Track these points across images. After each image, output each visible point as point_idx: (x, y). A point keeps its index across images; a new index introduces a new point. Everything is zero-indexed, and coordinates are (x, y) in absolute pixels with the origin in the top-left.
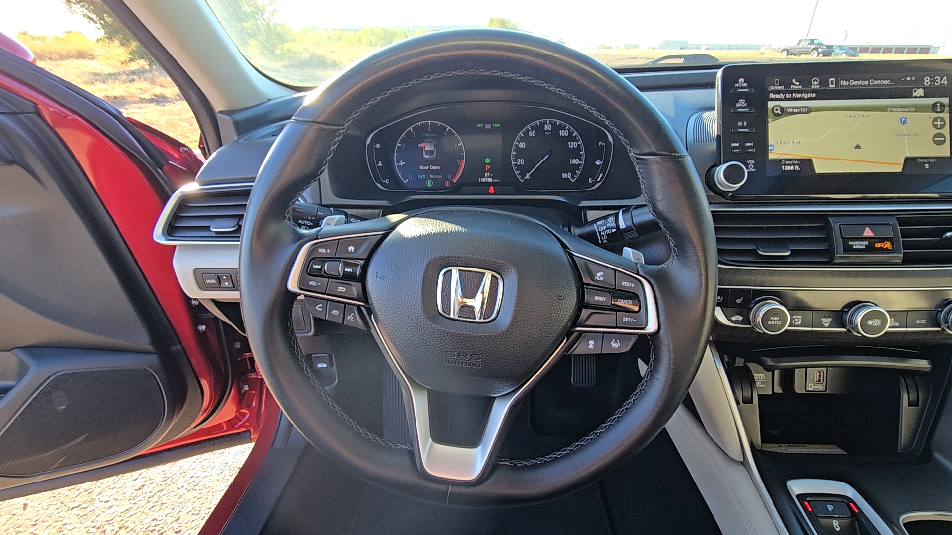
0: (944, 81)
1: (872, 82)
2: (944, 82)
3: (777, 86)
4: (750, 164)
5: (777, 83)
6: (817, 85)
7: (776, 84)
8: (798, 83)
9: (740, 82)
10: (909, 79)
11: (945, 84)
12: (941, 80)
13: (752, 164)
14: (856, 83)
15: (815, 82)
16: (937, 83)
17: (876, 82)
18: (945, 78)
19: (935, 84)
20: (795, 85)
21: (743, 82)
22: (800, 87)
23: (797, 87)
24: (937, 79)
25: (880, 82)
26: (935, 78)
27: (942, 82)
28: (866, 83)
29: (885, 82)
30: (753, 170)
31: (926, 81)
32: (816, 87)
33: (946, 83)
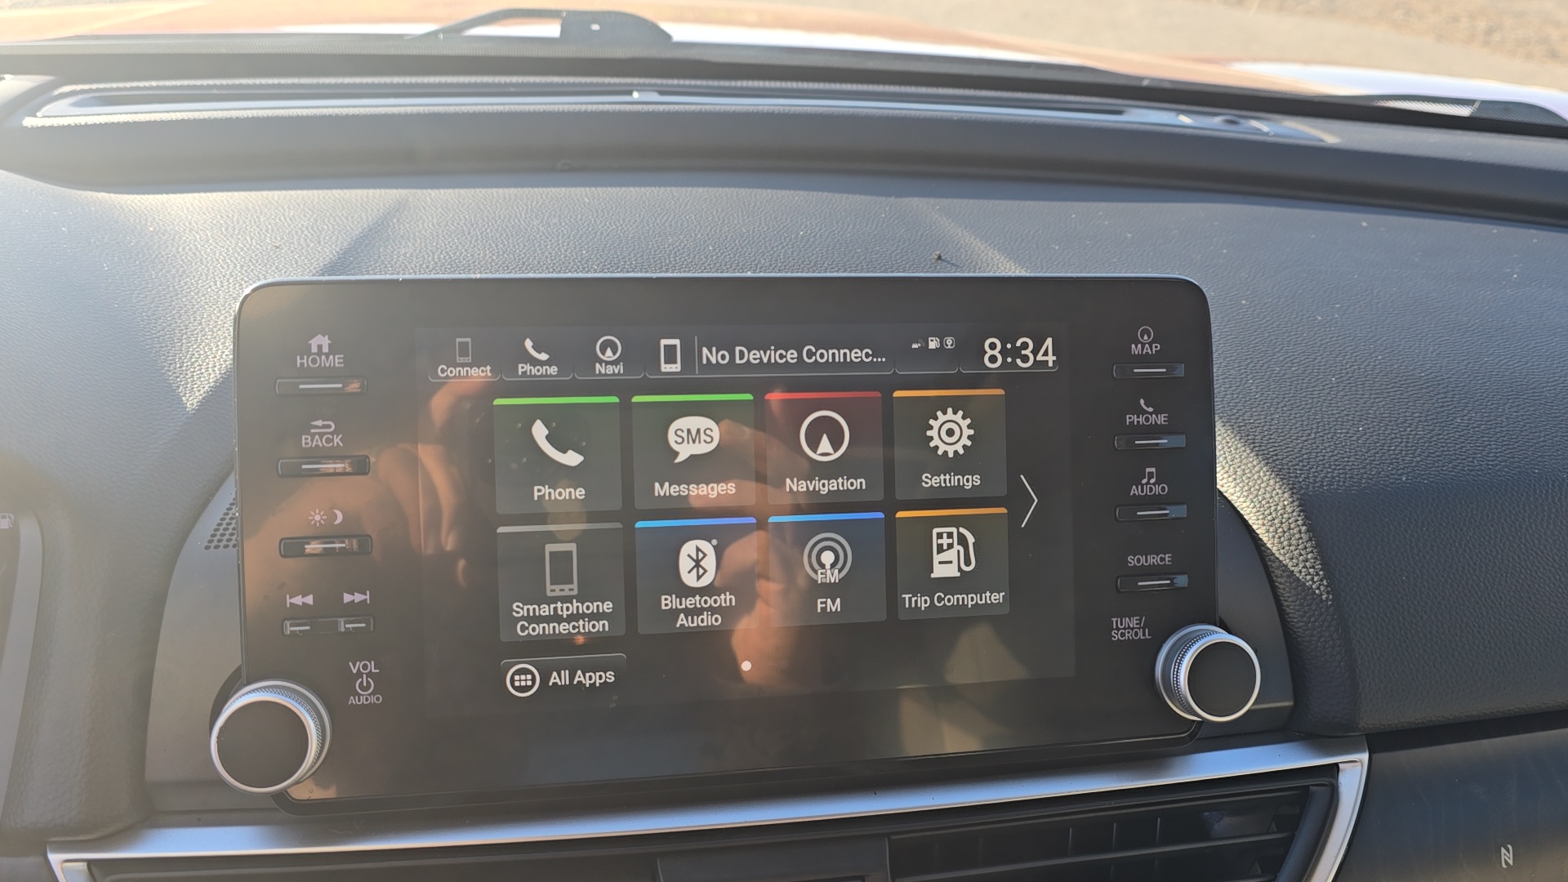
0: (1046, 354)
1: (810, 354)
2: (1045, 358)
3: (463, 365)
4: (359, 674)
5: (464, 353)
6: (615, 363)
7: (460, 360)
8: (544, 357)
9: (314, 350)
10: (933, 344)
11: (1051, 364)
12: (1035, 352)
13: (370, 675)
14: (754, 356)
15: (609, 352)
16: (1025, 359)
17: (828, 355)
18: (1049, 342)
19: (1019, 361)
20: (535, 362)
21: (326, 349)
22: (553, 370)
23: (543, 370)
24: (1025, 346)
25: (839, 355)
26: (1018, 344)
27: (1040, 357)
28: (791, 356)
29: (855, 355)
30: (373, 699)
31: (990, 352)
32: (610, 369)
33: (1051, 358)
